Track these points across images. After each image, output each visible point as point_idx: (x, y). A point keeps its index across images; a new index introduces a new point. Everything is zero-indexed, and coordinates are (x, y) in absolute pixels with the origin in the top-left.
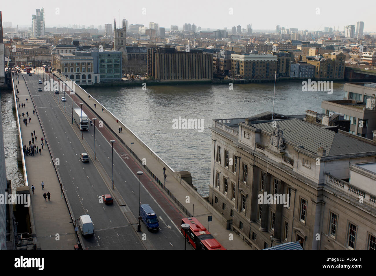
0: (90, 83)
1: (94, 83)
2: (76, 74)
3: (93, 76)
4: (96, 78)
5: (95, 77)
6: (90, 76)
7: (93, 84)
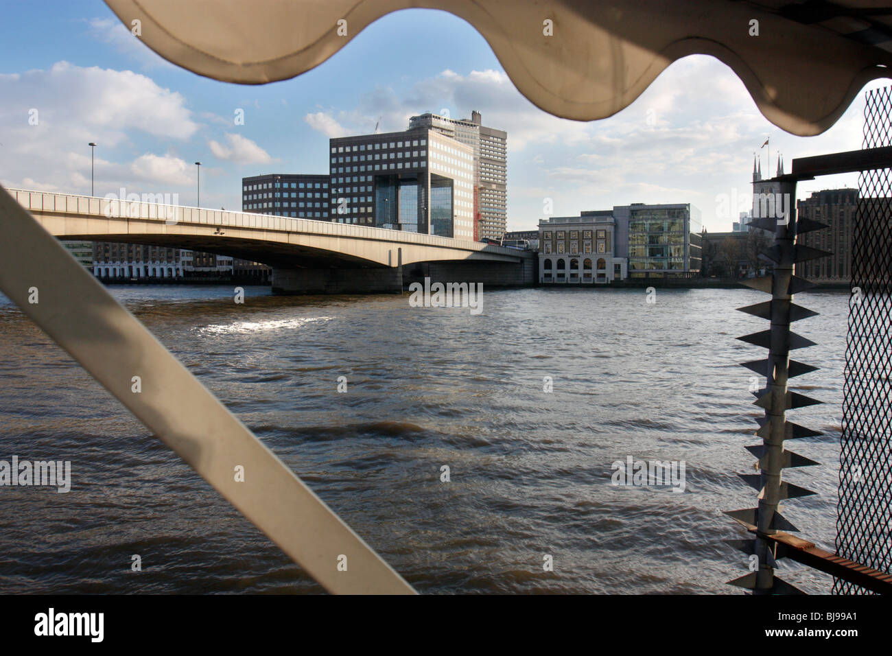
0: (601, 279)
1: (611, 281)
2: (569, 256)
3: (611, 261)
4: (617, 268)
5: (616, 265)
6: (601, 264)
7: (609, 282)
